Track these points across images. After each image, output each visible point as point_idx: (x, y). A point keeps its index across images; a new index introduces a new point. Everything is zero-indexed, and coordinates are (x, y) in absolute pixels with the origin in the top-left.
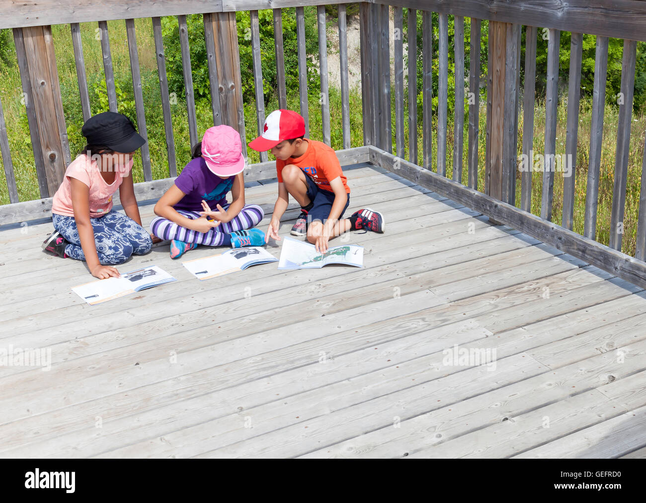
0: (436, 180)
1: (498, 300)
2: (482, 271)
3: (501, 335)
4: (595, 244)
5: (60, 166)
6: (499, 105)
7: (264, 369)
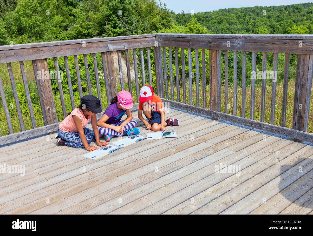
0: (190, 107)
1: (230, 142)
2: (219, 134)
3: (238, 152)
4: (255, 121)
5: (52, 112)
6: (215, 78)
7: (165, 172)
